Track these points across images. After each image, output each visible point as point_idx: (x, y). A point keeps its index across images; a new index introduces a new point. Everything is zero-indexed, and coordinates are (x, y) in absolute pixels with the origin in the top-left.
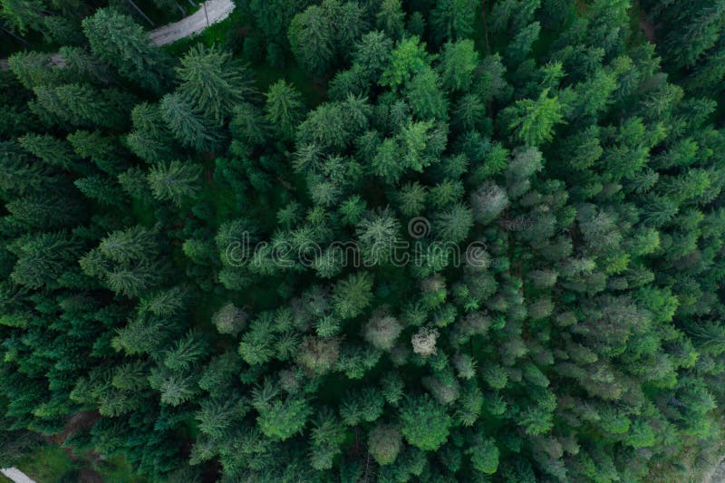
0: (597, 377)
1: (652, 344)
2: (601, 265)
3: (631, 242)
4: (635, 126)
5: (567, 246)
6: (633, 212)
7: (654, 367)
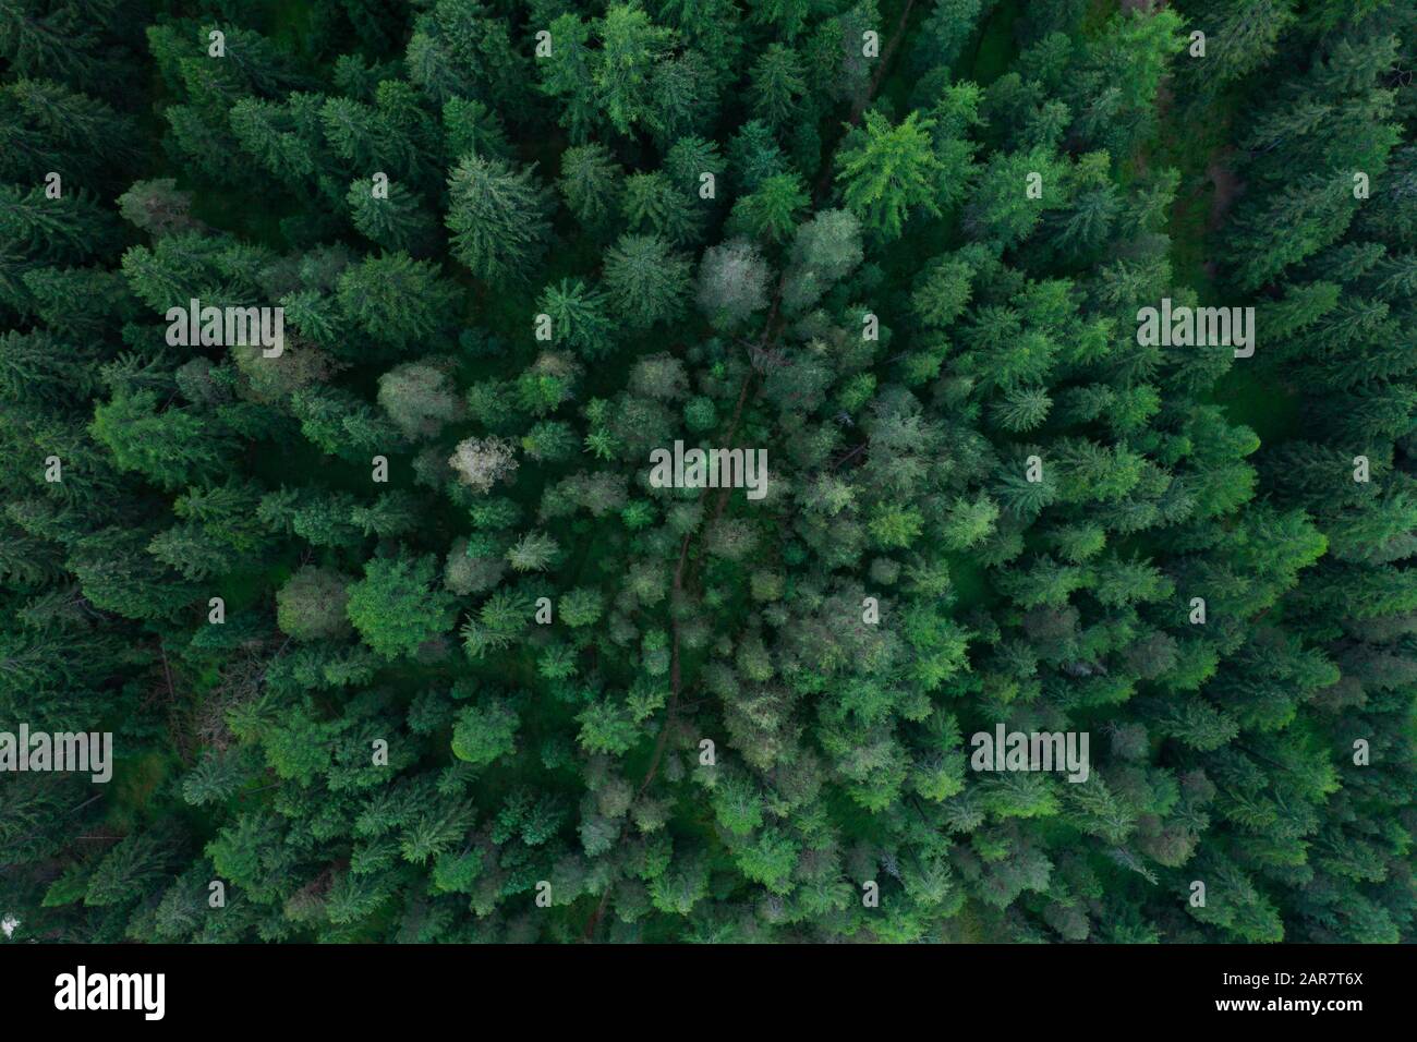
0: (748, 707)
1: (872, 701)
2: (865, 510)
3: (938, 501)
4: (1058, 293)
5: (825, 439)
6: (974, 447)
7: (854, 745)
